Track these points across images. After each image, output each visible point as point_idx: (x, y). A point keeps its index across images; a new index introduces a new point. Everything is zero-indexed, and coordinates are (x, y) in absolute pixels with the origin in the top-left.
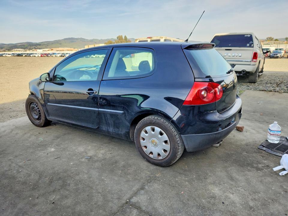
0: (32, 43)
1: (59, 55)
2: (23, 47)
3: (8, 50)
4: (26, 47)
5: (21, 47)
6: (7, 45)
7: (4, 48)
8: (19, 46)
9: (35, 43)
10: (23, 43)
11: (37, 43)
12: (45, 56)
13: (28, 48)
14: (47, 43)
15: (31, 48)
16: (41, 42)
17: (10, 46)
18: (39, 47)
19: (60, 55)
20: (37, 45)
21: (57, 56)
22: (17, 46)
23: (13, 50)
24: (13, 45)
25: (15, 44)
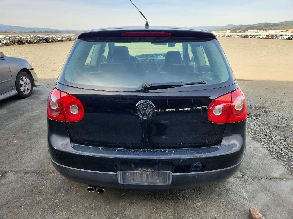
0: (270, 23)
1: (286, 38)
2: (259, 28)
3: (243, 31)
4: (262, 28)
5: (257, 28)
6: (245, 26)
7: (241, 29)
8: (255, 27)
9: (273, 23)
10: (261, 23)
11: (275, 23)
12: (270, 37)
13: (264, 29)
14: (287, 23)
15: (267, 29)
16: (280, 23)
17: (247, 27)
18: (275, 27)
19: (288, 37)
20: (275, 26)
21: (284, 38)
22: (254, 27)
23: (248, 31)
24: (250, 26)
25: (253, 25)
